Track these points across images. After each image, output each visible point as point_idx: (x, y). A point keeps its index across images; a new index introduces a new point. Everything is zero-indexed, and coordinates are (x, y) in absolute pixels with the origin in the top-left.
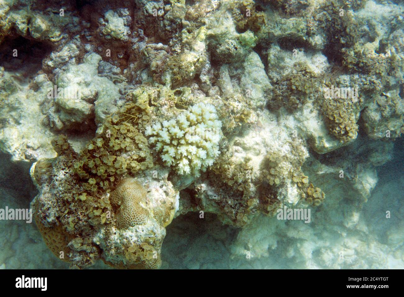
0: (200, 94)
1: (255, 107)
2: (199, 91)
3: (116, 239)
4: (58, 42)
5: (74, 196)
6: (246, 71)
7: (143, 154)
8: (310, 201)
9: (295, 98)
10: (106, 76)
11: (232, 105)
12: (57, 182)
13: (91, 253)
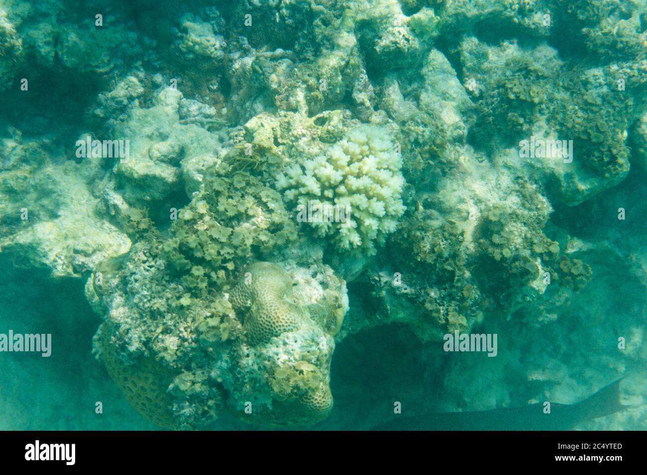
0: (356, 124)
1: (451, 138)
2: (354, 121)
3: (250, 364)
4: (107, 73)
5: (170, 302)
6: (427, 82)
7: (276, 219)
8: (568, 282)
9: (516, 114)
10: (193, 122)
11: (413, 131)
12: (137, 284)
13: (210, 398)
